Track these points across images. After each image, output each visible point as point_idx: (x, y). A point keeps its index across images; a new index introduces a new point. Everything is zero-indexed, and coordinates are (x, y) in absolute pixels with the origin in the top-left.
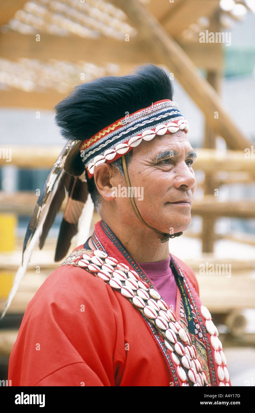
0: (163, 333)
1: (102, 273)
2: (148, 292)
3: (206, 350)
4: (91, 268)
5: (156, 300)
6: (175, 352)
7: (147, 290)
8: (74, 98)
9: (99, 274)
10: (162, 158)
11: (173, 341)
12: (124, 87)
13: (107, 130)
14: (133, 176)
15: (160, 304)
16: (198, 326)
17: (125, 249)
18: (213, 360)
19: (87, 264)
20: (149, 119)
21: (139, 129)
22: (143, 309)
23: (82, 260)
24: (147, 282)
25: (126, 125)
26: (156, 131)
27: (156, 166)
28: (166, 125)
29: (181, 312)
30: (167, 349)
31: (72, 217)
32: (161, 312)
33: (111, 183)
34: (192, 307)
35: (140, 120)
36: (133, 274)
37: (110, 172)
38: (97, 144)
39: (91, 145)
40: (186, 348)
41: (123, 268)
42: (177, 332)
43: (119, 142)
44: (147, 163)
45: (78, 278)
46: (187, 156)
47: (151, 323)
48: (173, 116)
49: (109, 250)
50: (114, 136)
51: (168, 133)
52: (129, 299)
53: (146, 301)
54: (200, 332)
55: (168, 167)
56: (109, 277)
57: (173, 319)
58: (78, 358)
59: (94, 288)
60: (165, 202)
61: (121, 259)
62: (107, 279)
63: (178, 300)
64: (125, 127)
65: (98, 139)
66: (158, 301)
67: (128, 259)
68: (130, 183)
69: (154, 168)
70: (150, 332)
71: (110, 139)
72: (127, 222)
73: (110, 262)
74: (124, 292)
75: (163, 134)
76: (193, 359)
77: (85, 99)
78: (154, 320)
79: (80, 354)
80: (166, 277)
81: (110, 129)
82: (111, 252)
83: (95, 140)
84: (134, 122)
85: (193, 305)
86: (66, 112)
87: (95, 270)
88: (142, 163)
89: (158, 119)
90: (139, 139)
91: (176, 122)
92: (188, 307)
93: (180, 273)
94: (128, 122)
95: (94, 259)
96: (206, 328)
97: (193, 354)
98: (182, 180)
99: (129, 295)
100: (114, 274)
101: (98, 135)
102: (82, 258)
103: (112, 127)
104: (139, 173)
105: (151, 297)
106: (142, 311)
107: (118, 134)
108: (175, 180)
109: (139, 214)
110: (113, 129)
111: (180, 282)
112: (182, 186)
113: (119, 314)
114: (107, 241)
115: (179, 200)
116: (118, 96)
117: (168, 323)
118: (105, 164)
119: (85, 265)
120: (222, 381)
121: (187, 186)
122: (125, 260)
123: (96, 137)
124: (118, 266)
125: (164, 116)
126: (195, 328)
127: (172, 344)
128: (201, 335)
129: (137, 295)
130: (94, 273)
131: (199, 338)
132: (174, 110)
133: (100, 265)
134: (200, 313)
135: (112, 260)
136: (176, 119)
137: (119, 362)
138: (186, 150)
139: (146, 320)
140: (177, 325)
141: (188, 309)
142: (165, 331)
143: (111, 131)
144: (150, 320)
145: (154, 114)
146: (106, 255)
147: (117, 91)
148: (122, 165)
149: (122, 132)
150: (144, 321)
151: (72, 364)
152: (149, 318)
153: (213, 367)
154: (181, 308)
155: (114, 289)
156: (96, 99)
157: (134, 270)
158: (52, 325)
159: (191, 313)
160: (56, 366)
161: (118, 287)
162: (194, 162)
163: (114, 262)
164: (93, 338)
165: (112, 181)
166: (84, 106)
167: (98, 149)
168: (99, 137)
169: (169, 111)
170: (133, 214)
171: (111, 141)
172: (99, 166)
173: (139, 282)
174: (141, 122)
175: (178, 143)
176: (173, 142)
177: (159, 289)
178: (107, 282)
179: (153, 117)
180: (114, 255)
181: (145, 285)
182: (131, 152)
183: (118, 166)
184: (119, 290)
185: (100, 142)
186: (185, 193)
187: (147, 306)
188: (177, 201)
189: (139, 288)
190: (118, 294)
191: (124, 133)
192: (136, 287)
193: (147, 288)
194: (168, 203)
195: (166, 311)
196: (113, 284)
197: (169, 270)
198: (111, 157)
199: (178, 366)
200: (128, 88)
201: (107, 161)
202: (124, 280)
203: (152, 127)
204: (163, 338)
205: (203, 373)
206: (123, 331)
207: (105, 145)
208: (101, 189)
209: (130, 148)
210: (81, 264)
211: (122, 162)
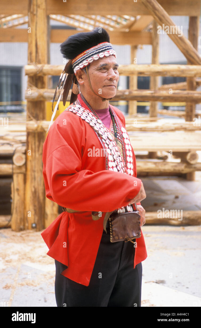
0: (101, 136)
1: (78, 113)
2: (97, 121)
3: (122, 144)
4: (74, 111)
5: (100, 124)
6: (106, 143)
7: (96, 120)
8: (67, 42)
9: (77, 114)
10: (102, 67)
11: (106, 139)
12: (87, 37)
13: (80, 55)
14: (90, 75)
15: (101, 125)
16: (119, 135)
17: (89, 104)
18: (125, 148)
19: (73, 110)
20: (96, 51)
21: (93, 55)
22: (94, 127)
23: (71, 109)
24: (97, 117)
25: (88, 53)
26: (99, 56)
27: (99, 71)
28: (104, 53)
29: (111, 129)
30: (103, 142)
31: (76, 92)
32: (101, 128)
33: (82, 77)
34: (117, 127)
35: (93, 51)
36: (91, 114)
37: (82, 73)
38: (77, 61)
39: (75, 61)
40: (111, 142)
41: (87, 111)
42: (107, 136)
43: (85, 60)
44: (95, 69)
45: (69, 115)
46: (114, 66)
47: (97, 132)
48: (108, 49)
49: (82, 105)
50: (83, 58)
51: (105, 56)
52: (88, 123)
53: (95, 124)
54: (119, 137)
55: (105, 71)
56: (81, 115)
57: (107, 131)
58: (66, 143)
59: (75, 119)
60: (103, 86)
61: (87, 108)
62: (80, 116)
63: (111, 125)
64: (87, 54)
65: (77, 59)
66: (101, 124)
67: (89, 108)
68: (89, 78)
69: (98, 71)
70: (96, 136)
71: (81, 59)
72: (89, 94)
73: (82, 109)
74: (86, 121)
75: (102, 57)
76: (114, 146)
77: (71, 42)
78: (98, 131)
79: (67, 142)
80: (106, 115)
81: (81, 55)
82: (83, 105)
83: (76, 59)
84: (91, 52)
85: (117, 126)
86: (64, 48)
87: (75, 112)
88: (94, 69)
89: (100, 51)
90: (92, 59)
91: (108, 52)
92: (115, 127)
93: (113, 114)
94: (88, 52)
95: (75, 108)
96: (123, 136)
97: (114, 144)
98: (110, 77)
99: (88, 122)
100: (83, 114)
101: (77, 57)
102: (71, 108)
103: (82, 54)
104: (92, 73)
105: (98, 123)
106: (93, 128)
107: (84, 57)
108: (107, 77)
109: (93, 91)
110: (82, 55)
111: (112, 117)
112: (110, 79)
113: (83, 129)
114: (82, 101)
115: (109, 85)
116: (84, 41)
117: (104, 132)
118: (80, 70)
119: (72, 111)
120: (128, 156)
121: (112, 79)
122: (88, 108)
123: (76, 58)
124: (85, 111)
125: (103, 49)
126: (118, 135)
127: (105, 140)
128: (120, 138)
129: (92, 122)
130: (75, 114)
131: (119, 139)
132: (108, 47)
133: (78, 110)
134: (121, 130)
135: (83, 108)
136: (109, 50)
137: (83, 146)
138: (113, 63)
139: (95, 131)
140: (108, 133)
141: (115, 128)
142: (102, 135)
143: (82, 56)
144: (97, 131)
145: (99, 49)
146: (80, 107)
147: (83, 39)
148: (86, 70)
149: (86, 56)
150: (94, 132)
151: (63, 146)
152: (96, 131)
153: (124, 151)
154: (112, 127)
155: (83, 120)
156: (75, 43)
157: (92, 112)
158: (57, 132)
159: (116, 130)
160: (58, 146)
161: (84, 119)
162: (118, 69)
163: (84, 109)
164: (73, 137)
165: (83, 77)
166: (71, 45)
167: (77, 63)
168: (77, 58)
169: (106, 47)
170: (91, 90)
171: (82, 60)
172: (77, 70)
173: (93, 117)
174: (93, 52)
175: (109, 61)
176: (107, 60)
177: (102, 120)
178: (80, 117)
179: (99, 50)
180: (84, 107)
181: (96, 118)
182: (89, 65)
183: (85, 70)
184: (85, 120)
185: (78, 60)
186: (112, 82)
187: (96, 126)
188: (108, 85)
189: (93, 119)
190: (84, 121)
191: (87, 57)
192: (92, 119)
193: (97, 119)
194: (105, 86)
195: (104, 128)
196: (82, 117)
197: (109, 113)
198: (82, 67)
199: (107, 149)
200: (88, 38)
201: (80, 68)
202: (87, 116)
203: (98, 54)
204: (102, 138)
205: (119, 152)
206: (85, 135)
207: (79, 62)
208: (78, 80)
209: (89, 63)
210: (70, 110)
211: (86, 68)
